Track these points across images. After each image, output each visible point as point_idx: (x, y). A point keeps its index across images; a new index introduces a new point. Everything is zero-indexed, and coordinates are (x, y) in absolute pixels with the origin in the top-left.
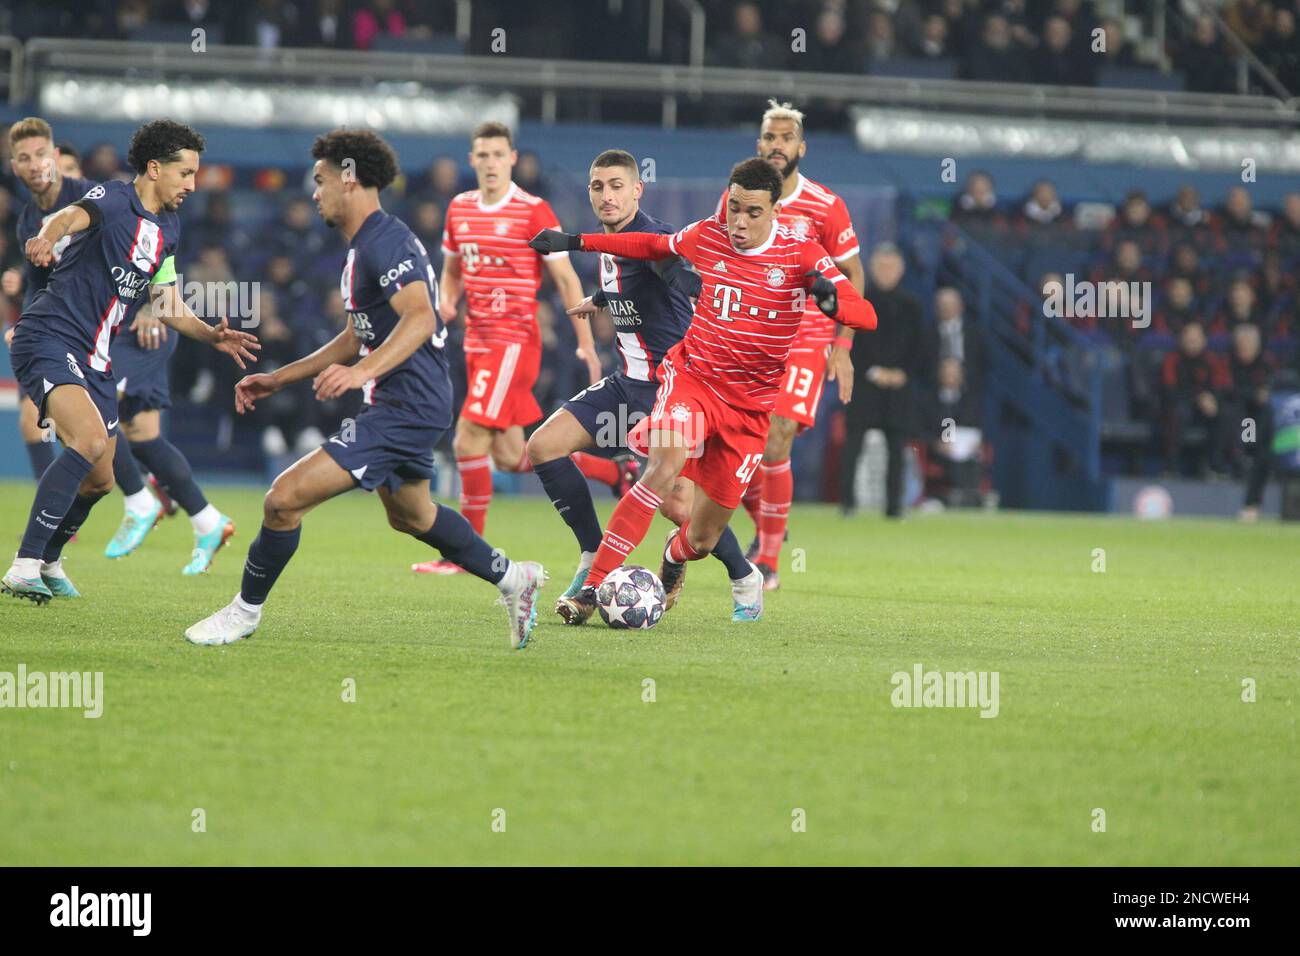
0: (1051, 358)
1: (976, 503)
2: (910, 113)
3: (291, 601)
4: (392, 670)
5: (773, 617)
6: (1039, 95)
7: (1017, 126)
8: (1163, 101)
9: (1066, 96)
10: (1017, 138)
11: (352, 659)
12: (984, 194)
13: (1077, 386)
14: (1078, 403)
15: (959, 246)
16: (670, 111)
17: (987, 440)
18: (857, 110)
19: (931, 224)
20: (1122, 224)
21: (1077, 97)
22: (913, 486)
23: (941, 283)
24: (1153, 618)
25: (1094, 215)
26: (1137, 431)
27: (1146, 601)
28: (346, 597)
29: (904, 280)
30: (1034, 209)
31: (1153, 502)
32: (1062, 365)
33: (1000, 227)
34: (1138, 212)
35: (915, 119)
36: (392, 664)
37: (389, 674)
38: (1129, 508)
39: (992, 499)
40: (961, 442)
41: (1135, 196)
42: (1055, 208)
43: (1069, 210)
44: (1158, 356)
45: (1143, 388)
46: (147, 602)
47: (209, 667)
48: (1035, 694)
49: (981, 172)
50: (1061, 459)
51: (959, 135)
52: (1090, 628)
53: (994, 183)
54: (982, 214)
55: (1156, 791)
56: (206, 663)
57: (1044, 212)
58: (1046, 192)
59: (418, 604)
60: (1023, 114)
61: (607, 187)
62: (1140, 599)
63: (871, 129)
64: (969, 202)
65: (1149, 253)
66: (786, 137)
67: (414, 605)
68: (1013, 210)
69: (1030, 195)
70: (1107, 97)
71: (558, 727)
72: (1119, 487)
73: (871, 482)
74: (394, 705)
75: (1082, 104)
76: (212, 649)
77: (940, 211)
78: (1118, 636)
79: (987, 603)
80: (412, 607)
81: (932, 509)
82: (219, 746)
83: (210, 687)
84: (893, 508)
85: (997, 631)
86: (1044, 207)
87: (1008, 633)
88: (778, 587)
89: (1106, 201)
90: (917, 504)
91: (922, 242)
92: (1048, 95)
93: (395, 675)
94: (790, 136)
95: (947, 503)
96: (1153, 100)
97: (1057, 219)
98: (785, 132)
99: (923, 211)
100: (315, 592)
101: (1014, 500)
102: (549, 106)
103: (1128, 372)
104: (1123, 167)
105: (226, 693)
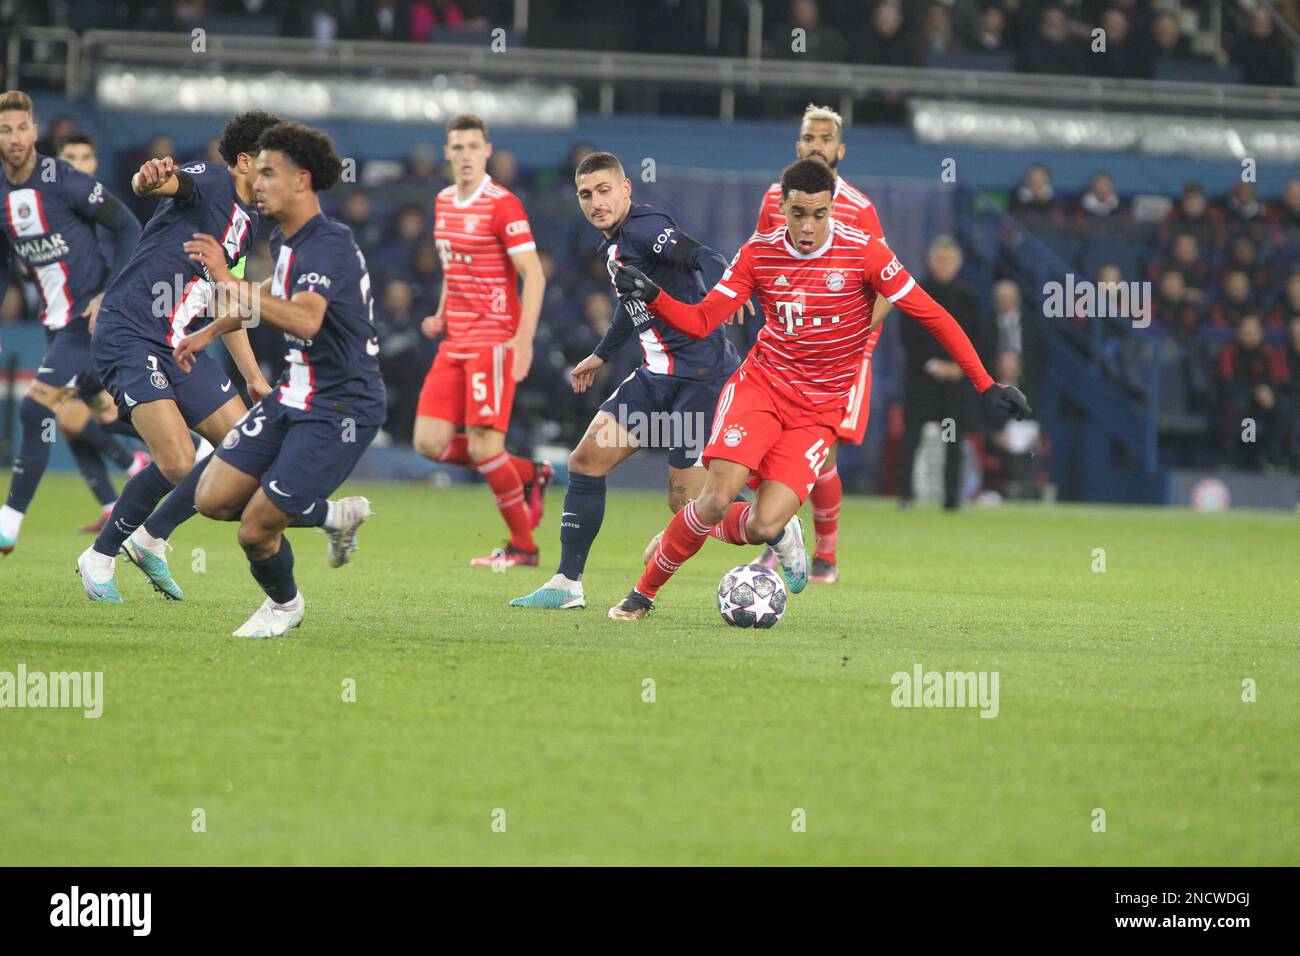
0: (1108, 350)
1: (1036, 496)
2: (968, 106)
3: (350, 594)
4: (450, 663)
5: (831, 610)
6: (1096, 88)
7: (1075, 119)
8: (1219, 94)
9: (1123, 88)
10: (1075, 131)
11: (410, 651)
12: (1041, 187)
13: (1134, 378)
14: (1137, 396)
15: (1018, 238)
16: (728, 103)
17: (1045, 433)
18: (914, 103)
19: (989, 217)
20: (1179, 218)
21: (1134, 90)
22: (971, 478)
23: (999, 276)
24: (1211, 610)
25: (1152, 208)
26: (1196, 424)
27: (1203, 593)
28: (404, 589)
29: (962, 272)
30: (1092, 202)
31: (1211, 494)
32: (1119, 358)
33: (1058, 219)
34: (1195, 205)
35: (972, 112)
36: (451, 658)
37: (448, 667)
38: (1187, 500)
39: (1050, 491)
40: (1020, 436)
41: (1191, 189)
42: (1112, 200)
43: (1126, 202)
44: (1215, 348)
45: (1201, 381)
46: (205, 595)
47: (267, 659)
48: (1093, 686)
49: (1038, 165)
50: (1119, 451)
51: (1015, 128)
52: (1148, 621)
53: (1051, 175)
54: (1039, 206)
55: (1214, 783)
56: (264, 655)
57: (1102, 205)
58: (1103, 184)
59: (477, 596)
60: (1080, 107)
61: (595, 194)
62: (1197, 591)
63: (929, 122)
64: (1027, 194)
65: (1206, 246)
66: (825, 138)
67: (472, 597)
68: (1070, 202)
69: (1087, 189)
70: (1165, 90)
71: (617, 720)
72: (1177, 479)
73: (929, 474)
74: (452, 698)
75: (1140, 97)
76: (270, 642)
77: (997, 204)
78: (1175, 628)
79: (1045, 595)
80: (470, 600)
81: (991, 501)
82: (277, 739)
83: (269, 680)
84: (951, 500)
85: (1055, 624)
86: (1101, 199)
87: (1065, 625)
88: (837, 580)
89: (1163, 194)
90: (975, 496)
91: (979, 235)
92: (1105, 88)
93: (454, 668)
94: (829, 137)
95: (1005, 495)
96: (1209, 93)
97: (1114, 213)
98: (825, 133)
99: (981, 203)
100: (372, 585)
101: (1073, 492)
102: (607, 99)
103: (1185, 365)
104: (1180, 158)
105: (283, 686)
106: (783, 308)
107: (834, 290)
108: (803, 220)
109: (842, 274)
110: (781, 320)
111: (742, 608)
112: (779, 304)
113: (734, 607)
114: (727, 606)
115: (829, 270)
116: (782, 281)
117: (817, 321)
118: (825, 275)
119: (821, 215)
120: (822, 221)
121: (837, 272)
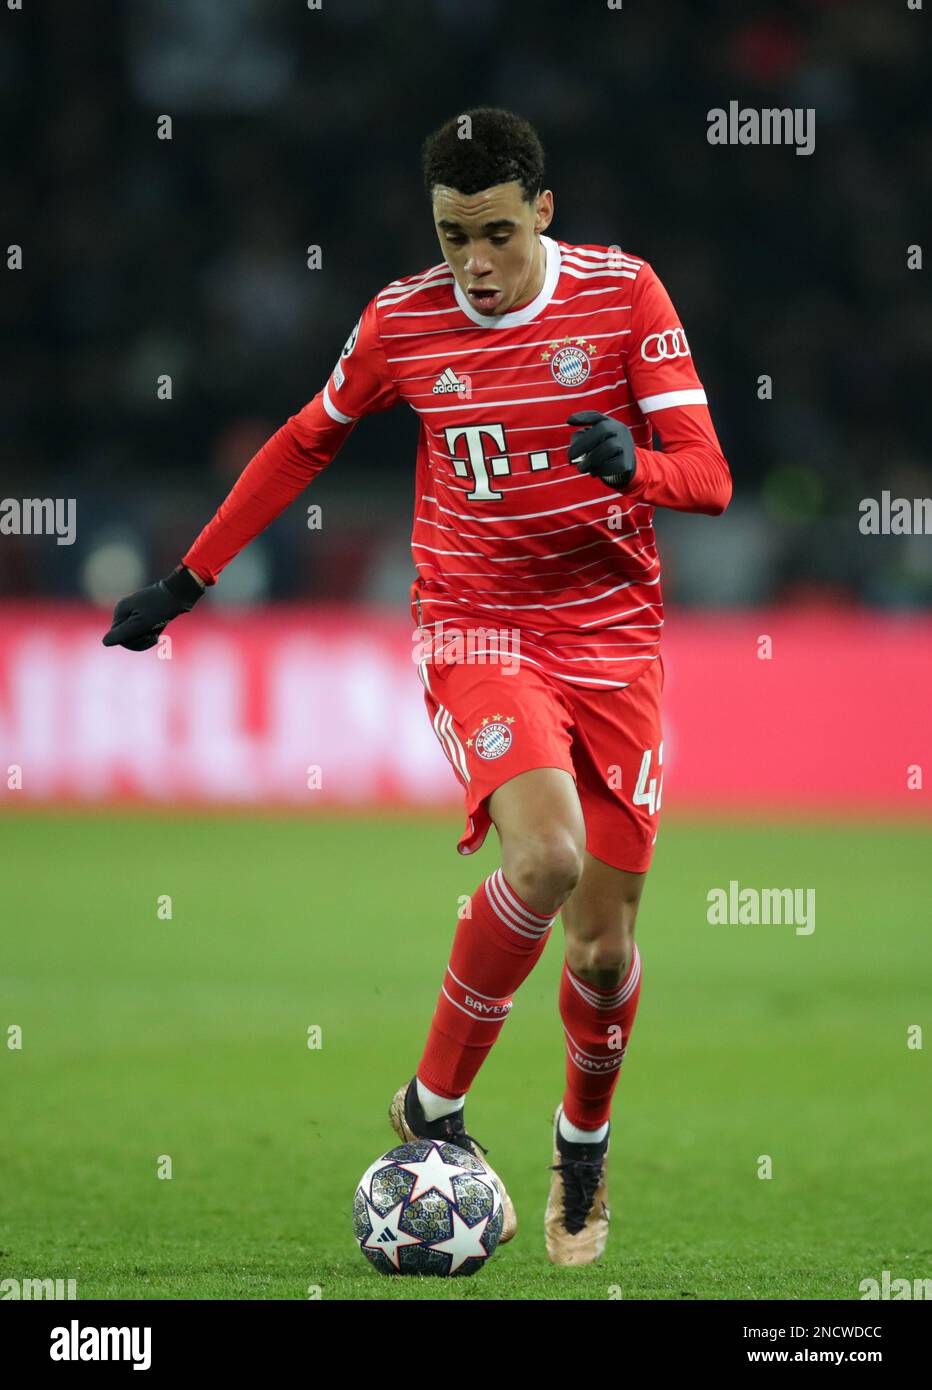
106: (462, 441)
107: (569, 383)
108: (465, 249)
109: (584, 348)
110: (461, 469)
111: (426, 1245)
112: (452, 435)
113: (405, 1239)
114: (388, 1235)
115: (554, 343)
116: (448, 380)
117: (540, 461)
118: (546, 356)
119: (502, 235)
120: (510, 244)
121: (573, 344)
